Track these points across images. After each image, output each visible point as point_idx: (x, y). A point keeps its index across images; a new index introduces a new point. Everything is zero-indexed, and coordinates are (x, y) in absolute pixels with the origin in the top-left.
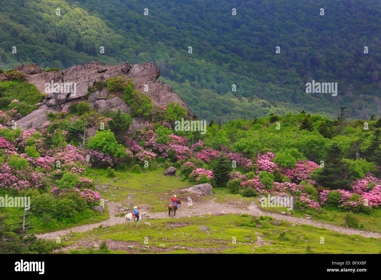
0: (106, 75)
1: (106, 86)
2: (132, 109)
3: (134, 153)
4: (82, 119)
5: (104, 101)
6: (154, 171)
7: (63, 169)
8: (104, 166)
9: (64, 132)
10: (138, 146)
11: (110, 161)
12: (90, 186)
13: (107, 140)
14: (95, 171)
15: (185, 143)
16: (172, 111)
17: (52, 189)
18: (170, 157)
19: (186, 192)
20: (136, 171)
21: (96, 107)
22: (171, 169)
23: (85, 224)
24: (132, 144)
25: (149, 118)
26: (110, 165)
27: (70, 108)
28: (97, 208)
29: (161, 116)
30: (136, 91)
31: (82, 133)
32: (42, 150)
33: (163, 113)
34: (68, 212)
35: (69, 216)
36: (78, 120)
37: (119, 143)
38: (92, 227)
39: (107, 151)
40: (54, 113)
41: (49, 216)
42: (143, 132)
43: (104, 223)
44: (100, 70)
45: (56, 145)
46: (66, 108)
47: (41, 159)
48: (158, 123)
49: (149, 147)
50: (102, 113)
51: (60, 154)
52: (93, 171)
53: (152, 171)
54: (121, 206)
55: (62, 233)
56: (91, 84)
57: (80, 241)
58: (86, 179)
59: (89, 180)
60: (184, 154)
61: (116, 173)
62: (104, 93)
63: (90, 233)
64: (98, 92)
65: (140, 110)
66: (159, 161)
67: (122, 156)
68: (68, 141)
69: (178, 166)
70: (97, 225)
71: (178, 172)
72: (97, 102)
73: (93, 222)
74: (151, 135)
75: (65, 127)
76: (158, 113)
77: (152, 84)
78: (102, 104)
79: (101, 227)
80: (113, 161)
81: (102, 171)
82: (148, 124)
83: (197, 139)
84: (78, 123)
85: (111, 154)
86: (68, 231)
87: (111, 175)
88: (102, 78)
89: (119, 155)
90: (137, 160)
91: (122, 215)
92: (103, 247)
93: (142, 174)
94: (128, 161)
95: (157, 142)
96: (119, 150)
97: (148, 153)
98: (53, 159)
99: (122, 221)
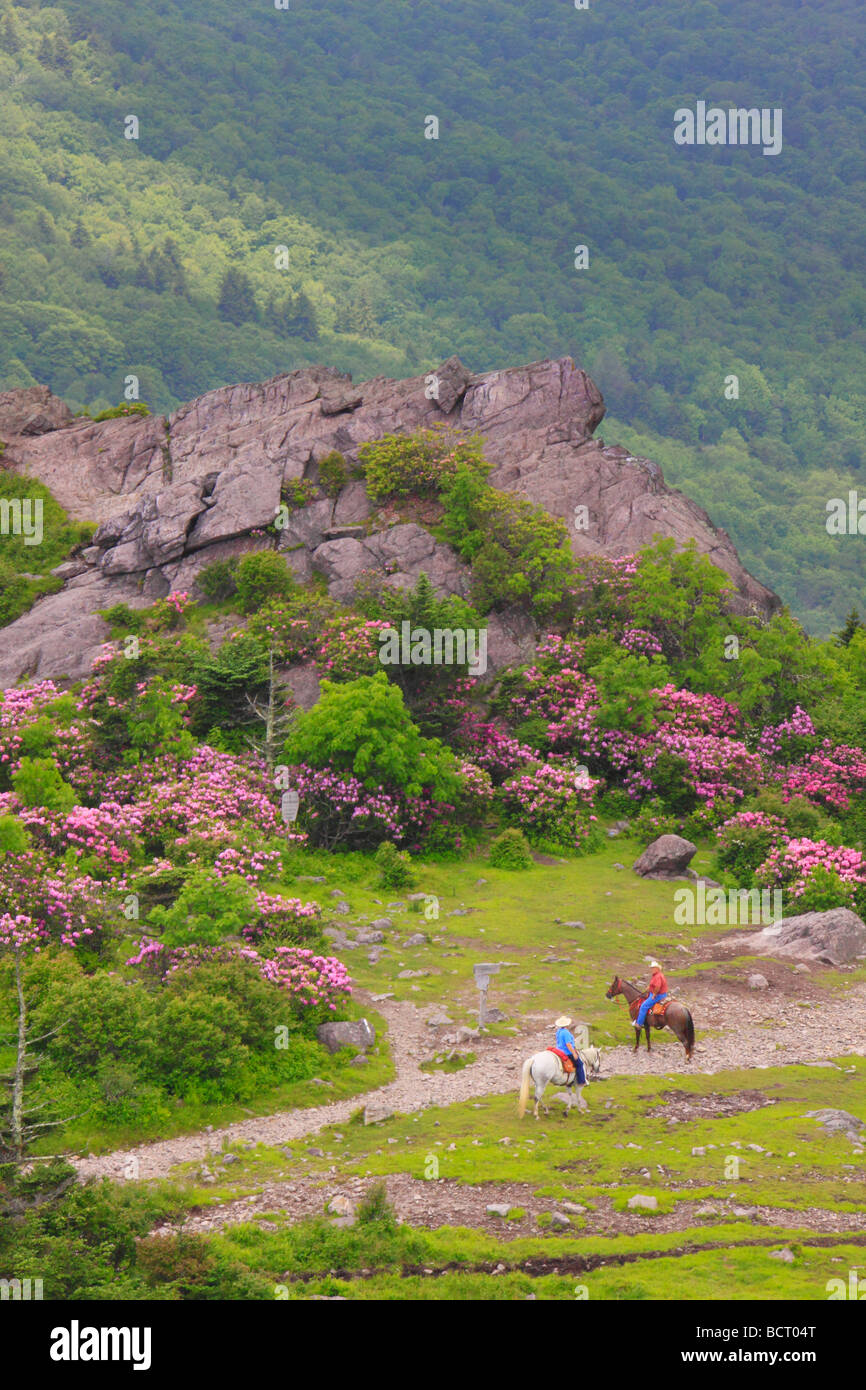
0: (359, 427)
1: (360, 475)
2: (482, 577)
3: (498, 775)
4: (259, 629)
5: (353, 544)
6: (591, 859)
7: (182, 860)
8: (365, 839)
9: (180, 692)
10: (512, 745)
11: (387, 814)
12: (306, 932)
13: (373, 722)
14: (324, 864)
15: (728, 726)
16: (665, 577)
17: (133, 950)
18: (662, 791)
19: (744, 950)
20: (505, 858)
21: (321, 573)
22: (670, 845)
23: (288, 1106)
24: (486, 737)
25: (560, 617)
26: (390, 836)
27: (204, 579)
28: (337, 1030)
29: (616, 602)
30: (496, 494)
31: (262, 690)
32: (86, 774)
33: (621, 591)
34: (209, 1052)
35: (213, 1073)
36: (240, 633)
37: (427, 733)
38: (319, 1118)
39: (373, 769)
40: (135, 604)
41: (124, 1073)
42: (532, 680)
43: (374, 1101)
44: (334, 404)
45: (148, 748)
46: (185, 578)
47: (84, 816)
48: (604, 638)
49: (564, 747)
50: (348, 600)
51: (164, 790)
52: (315, 862)
53: (578, 855)
54: (442, 1018)
55: (188, 1150)
56: (295, 470)
57: (270, 1187)
58: (285, 900)
59: (303, 904)
60: (728, 777)
61: (417, 870)
62: (353, 506)
63: (310, 1147)
64: (324, 506)
65: (518, 580)
66: (612, 811)
67: (441, 794)
68: (201, 732)
69: (702, 833)
70: (342, 1112)
71: (704, 860)
72: (323, 549)
73: (323, 1098)
74: (570, 692)
75: (185, 667)
76: (599, 591)
77: (570, 460)
78: (347, 556)
79: (358, 1119)
80: (404, 818)
81: (354, 862)
82: (554, 643)
83: (784, 706)
84: (240, 649)
85: (393, 787)
86: (214, 1141)
87: (397, 882)
88: (342, 439)
89: (428, 787)
90: (513, 807)
91: (455, 1063)
92: (373, 1210)
93: (538, 873)
94: (470, 814)
95: (602, 724)
96: (429, 766)
97: (560, 774)
98: (134, 814)
99: (452, 1088)
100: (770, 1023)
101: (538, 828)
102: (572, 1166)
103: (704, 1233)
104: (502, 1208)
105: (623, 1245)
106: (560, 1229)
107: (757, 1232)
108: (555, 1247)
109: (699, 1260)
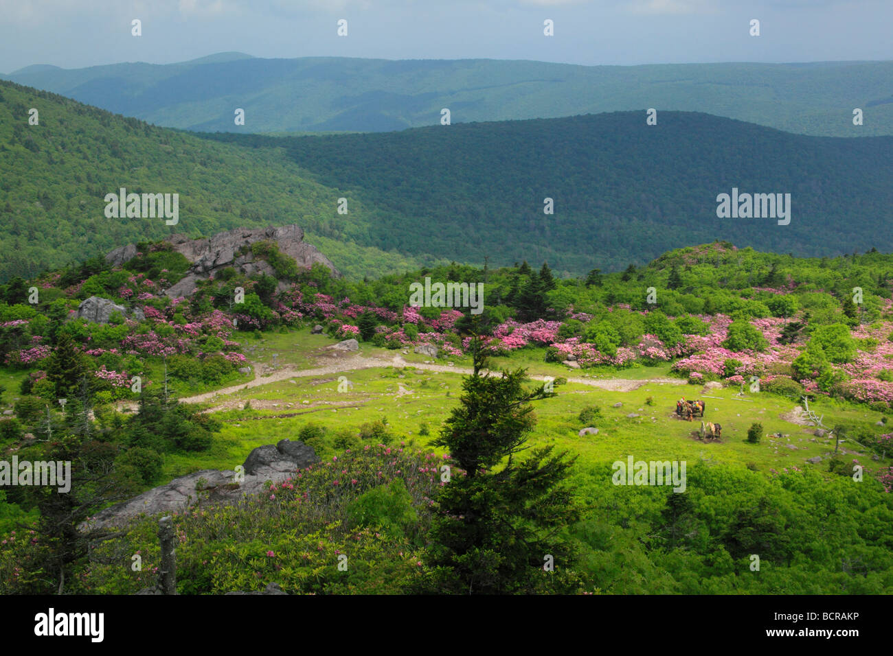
0: (250, 240)
1: (251, 250)
2: (277, 271)
3: (281, 314)
4: (228, 284)
5: (250, 265)
6: (302, 331)
7: (210, 335)
8: (251, 328)
9: (211, 299)
10: (285, 307)
11: (256, 323)
12: (237, 349)
13: (253, 303)
14: (244, 334)
15: (331, 302)
16: (317, 270)
17: (197, 354)
18: (317, 316)
19: (332, 349)
20: (282, 331)
21: (243, 271)
22: (318, 327)
23: (231, 386)
24: (279, 306)
25: (295, 279)
26: (257, 328)
27: (217, 273)
28: (243, 369)
29: (307, 276)
30: (281, 252)
31: (228, 297)
32: (190, 317)
33: (308, 273)
34: (213, 375)
35: (215, 380)
36: (225, 285)
37: (265, 305)
38: (237, 388)
39: (253, 313)
40: (202, 279)
41: (195, 380)
42: (289, 293)
43: (250, 385)
44: (246, 235)
45: (204, 311)
46: (213, 273)
47: (188, 326)
48: (304, 283)
49: (296, 307)
50: (249, 277)
51: (207, 319)
52: (241, 334)
53: (299, 330)
54: (266, 366)
55: (209, 396)
56: (236, 249)
57: (226, 403)
58: (233, 342)
59: (236, 343)
60: (331, 312)
61: (263, 335)
62: (249, 257)
63: (236, 394)
64: (243, 257)
65: (286, 272)
66: (306, 320)
67: (269, 318)
68: (216, 307)
69: (325, 324)
70: (243, 387)
71: (326, 329)
72: (243, 266)
73: (238, 384)
74: (297, 295)
75: (212, 293)
76: (303, 274)
77: (297, 246)
78: (249, 268)
79: (246, 388)
80: (260, 324)
81: (250, 334)
82: (294, 285)
83: (343, 297)
84: (225, 288)
85: (258, 317)
86: (215, 394)
87: (258, 337)
88: (247, 242)
89: (266, 316)
90: (284, 321)
91: (268, 375)
92: (247, 406)
93: (290, 334)
94: (275, 322)
95: (304, 302)
96: (265, 312)
97: (295, 313)
98: (200, 325)
99: (267, 381)
100: (337, 364)
101: (290, 325)
102: (292, 395)
103: (317, 407)
104: (276, 405)
105: (301, 411)
106: (288, 408)
107: (329, 406)
108: (286, 412)
109: (318, 413)
